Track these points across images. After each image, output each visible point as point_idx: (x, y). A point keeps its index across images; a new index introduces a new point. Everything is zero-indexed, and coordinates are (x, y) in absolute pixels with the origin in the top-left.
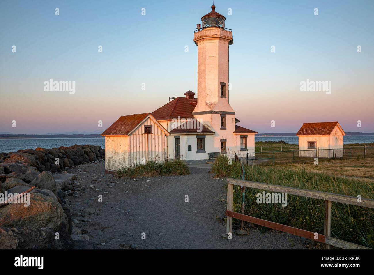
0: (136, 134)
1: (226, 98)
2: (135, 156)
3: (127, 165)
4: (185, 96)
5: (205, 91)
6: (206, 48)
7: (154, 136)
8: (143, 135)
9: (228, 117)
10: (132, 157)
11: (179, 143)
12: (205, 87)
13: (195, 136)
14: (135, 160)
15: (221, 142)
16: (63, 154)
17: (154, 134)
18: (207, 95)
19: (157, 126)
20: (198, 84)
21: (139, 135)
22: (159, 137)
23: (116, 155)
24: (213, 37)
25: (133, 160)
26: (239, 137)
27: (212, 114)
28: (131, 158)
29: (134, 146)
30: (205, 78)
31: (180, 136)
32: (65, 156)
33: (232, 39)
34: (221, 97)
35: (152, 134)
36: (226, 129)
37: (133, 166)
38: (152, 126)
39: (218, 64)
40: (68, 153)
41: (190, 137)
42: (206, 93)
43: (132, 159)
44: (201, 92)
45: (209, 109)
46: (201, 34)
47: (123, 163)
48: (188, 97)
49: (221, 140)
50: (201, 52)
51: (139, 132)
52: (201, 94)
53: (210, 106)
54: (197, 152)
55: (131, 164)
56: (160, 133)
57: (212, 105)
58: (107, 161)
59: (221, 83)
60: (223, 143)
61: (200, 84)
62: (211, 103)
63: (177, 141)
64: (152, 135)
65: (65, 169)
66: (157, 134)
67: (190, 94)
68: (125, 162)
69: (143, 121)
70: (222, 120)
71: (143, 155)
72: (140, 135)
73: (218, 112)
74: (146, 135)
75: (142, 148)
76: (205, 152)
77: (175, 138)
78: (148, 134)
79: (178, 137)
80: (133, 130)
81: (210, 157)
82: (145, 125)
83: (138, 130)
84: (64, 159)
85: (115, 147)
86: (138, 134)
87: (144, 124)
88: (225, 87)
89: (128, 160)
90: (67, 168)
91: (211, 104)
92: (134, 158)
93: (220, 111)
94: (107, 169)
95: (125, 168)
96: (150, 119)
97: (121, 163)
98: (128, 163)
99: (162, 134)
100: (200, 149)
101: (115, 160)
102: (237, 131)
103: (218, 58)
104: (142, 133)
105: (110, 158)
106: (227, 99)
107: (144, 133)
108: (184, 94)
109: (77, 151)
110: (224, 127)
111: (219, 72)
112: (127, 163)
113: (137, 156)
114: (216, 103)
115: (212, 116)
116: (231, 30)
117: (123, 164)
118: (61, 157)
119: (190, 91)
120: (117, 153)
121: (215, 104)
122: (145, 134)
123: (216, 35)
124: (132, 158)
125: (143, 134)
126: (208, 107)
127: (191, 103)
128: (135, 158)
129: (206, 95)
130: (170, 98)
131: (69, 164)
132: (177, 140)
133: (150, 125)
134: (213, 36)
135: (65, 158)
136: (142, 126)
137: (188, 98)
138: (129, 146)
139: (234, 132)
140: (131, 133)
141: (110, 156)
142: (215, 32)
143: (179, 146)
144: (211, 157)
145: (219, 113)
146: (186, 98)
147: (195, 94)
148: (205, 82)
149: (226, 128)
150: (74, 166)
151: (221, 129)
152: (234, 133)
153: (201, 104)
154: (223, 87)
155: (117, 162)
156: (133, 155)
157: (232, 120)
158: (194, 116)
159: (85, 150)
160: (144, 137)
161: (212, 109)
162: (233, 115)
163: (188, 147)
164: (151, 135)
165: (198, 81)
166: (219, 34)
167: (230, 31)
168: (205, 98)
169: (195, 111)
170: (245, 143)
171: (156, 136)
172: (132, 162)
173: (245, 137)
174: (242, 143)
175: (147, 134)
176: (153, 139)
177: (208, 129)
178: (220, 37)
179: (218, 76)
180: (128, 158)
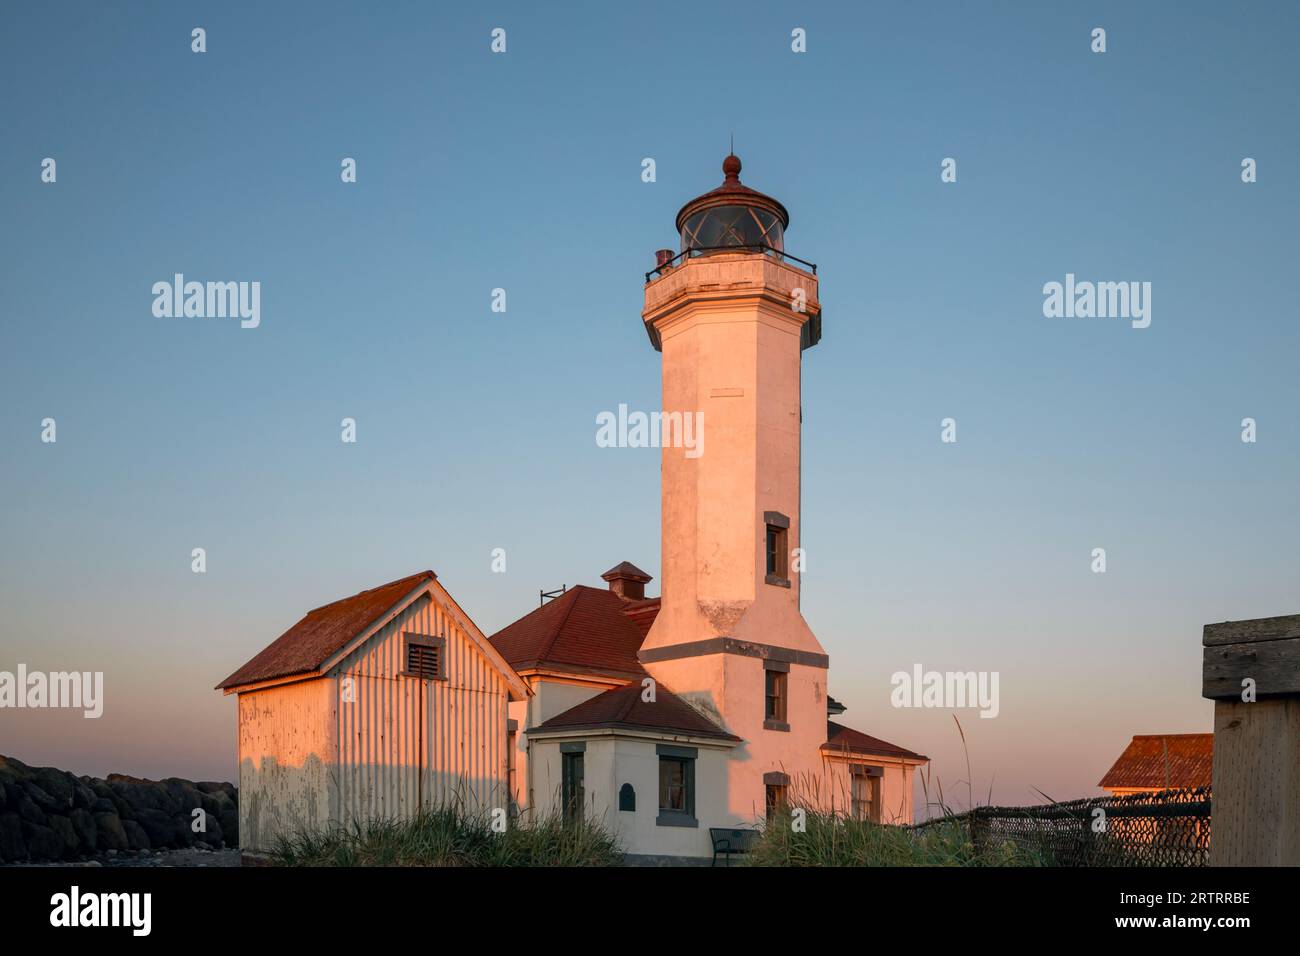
0: (364, 673)
1: (788, 585)
2: (361, 786)
3: (323, 821)
4: (605, 586)
5: (694, 552)
6: (698, 350)
7: (452, 692)
8: (402, 683)
9: (797, 673)
10: (346, 786)
11: (583, 778)
12: (696, 530)
13: (652, 748)
14: (361, 803)
15: (767, 786)
16: (98, 795)
17: (453, 685)
18: (706, 566)
19: (467, 644)
20: (664, 519)
21: (379, 681)
22: (480, 703)
23: (280, 779)
24: (732, 297)
25: (350, 803)
26: (842, 770)
27: (728, 652)
28: (342, 790)
29: (357, 730)
30: (694, 487)
31: (584, 743)
32: (107, 803)
33: (820, 312)
34: (768, 581)
35: (446, 684)
36: (789, 731)
37: (350, 830)
38: (443, 639)
39: (754, 422)
40: (127, 795)
41: (627, 747)
42: (699, 559)
43: (347, 799)
44: (678, 555)
45: (714, 630)
46: (677, 282)
47: (307, 815)
48: (618, 589)
49: (767, 776)
50: (675, 370)
51: (380, 664)
52: (676, 563)
53: (717, 616)
54: (660, 822)
55: (342, 821)
56: (481, 684)
57: (727, 614)
58: (248, 810)
59: (767, 514)
60: (776, 787)
61: (671, 520)
62: (720, 605)
63: (572, 764)
64: (446, 690)
65: (104, 854)
66: (467, 687)
67: (630, 579)
68: (313, 811)
69: (397, 611)
70: (770, 687)
71: (403, 783)
72: (387, 682)
73: (755, 648)
74: (412, 684)
75: (395, 746)
76: (694, 824)
77: (565, 755)
78: (425, 681)
79: (575, 749)
80: (348, 651)
81: (719, 847)
82: (411, 631)
83: (376, 656)
84: (103, 813)
85: (276, 742)
86: (372, 674)
87: (403, 629)
88: (783, 535)
89: (326, 799)
90: (115, 852)
91: (722, 609)
92: (358, 794)
93: (760, 645)
94: (248, 850)
95: (311, 837)
96: (432, 605)
97: (300, 815)
98: (326, 815)
99: (495, 691)
100: (673, 807)
101: (275, 804)
102: (835, 741)
103: (754, 397)
104: (395, 673)
105: (255, 796)
106: (792, 592)
107: (406, 676)
108: (603, 576)
109: (167, 792)
110: (778, 718)
111: (759, 464)
112: (324, 812)
113: (373, 782)
114: (745, 605)
115: (725, 664)
116: (814, 267)
117: (307, 820)
118: (91, 804)
119: (626, 565)
120: (281, 771)
121: (740, 611)
122: (410, 681)
123: (744, 286)
124: (347, 793)
125: (402, 678)
126: (707, 620)
127: (633, 613)
128: (362, 792)
129: (701, 567)
130: (542, 596)
131: (124, 836)
132: (573, 761)
133: (433, 634)
134: (730, 288)
135: (107, 810)
136: (395, 636)
137: (619, 595)
138: (329, 727)
139: (823, 747)
140: (341, 662)
141: (257, 787)
142: (744, 270)
143: (583, 788)
144: (723, 845)
145: (756, 654)
146: (610, 594)
147: (647, 579)
148: (696, 508)
149: (788, 726)
150: (146, 851)
151: (767, 726)
152: (826, 752)
153: (676, 610)
154: (776, 534)
155: (284, 811)
156: (350, 779)
157: (814, 690)
158: (647, 666)
159: (211, 796)
160: (406, 695)
161: (725, 633)
162: (820, 666)
163: (621, 793)
164: (439, 684)
165: (664, 504)
166: (762, 278)
167: (810, 270)
168: (696, 578)
169: (651, 642)
170: (870, 803)
171: (467, 693)
172: (347, 811)
173: (873, 775)
174: (856, 802)
175: (417, 681)
176: (450, 706)
177: (708, 722)
178: (762, 297)
179: (752, 482)
180: (329, 788)
